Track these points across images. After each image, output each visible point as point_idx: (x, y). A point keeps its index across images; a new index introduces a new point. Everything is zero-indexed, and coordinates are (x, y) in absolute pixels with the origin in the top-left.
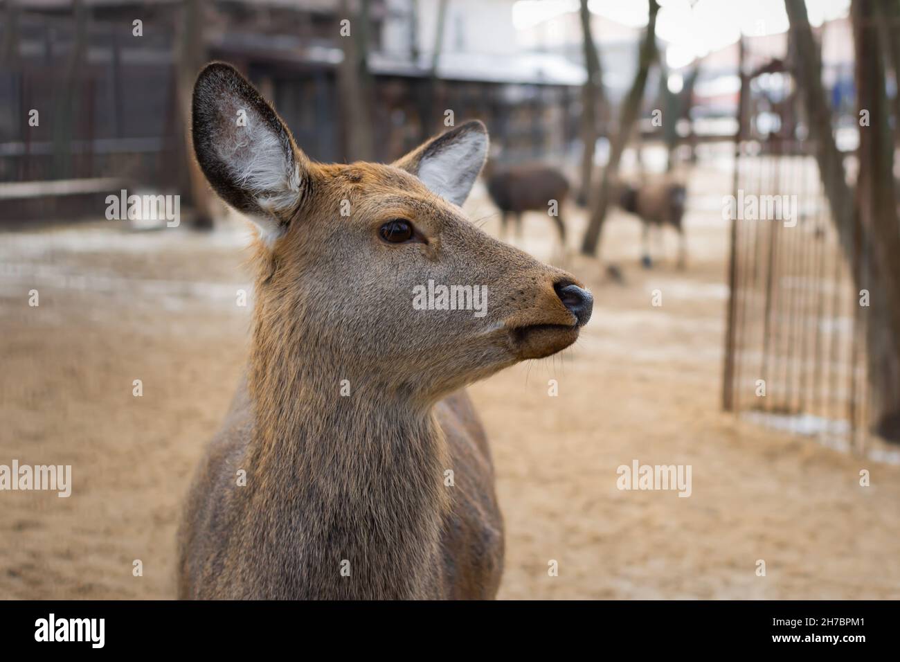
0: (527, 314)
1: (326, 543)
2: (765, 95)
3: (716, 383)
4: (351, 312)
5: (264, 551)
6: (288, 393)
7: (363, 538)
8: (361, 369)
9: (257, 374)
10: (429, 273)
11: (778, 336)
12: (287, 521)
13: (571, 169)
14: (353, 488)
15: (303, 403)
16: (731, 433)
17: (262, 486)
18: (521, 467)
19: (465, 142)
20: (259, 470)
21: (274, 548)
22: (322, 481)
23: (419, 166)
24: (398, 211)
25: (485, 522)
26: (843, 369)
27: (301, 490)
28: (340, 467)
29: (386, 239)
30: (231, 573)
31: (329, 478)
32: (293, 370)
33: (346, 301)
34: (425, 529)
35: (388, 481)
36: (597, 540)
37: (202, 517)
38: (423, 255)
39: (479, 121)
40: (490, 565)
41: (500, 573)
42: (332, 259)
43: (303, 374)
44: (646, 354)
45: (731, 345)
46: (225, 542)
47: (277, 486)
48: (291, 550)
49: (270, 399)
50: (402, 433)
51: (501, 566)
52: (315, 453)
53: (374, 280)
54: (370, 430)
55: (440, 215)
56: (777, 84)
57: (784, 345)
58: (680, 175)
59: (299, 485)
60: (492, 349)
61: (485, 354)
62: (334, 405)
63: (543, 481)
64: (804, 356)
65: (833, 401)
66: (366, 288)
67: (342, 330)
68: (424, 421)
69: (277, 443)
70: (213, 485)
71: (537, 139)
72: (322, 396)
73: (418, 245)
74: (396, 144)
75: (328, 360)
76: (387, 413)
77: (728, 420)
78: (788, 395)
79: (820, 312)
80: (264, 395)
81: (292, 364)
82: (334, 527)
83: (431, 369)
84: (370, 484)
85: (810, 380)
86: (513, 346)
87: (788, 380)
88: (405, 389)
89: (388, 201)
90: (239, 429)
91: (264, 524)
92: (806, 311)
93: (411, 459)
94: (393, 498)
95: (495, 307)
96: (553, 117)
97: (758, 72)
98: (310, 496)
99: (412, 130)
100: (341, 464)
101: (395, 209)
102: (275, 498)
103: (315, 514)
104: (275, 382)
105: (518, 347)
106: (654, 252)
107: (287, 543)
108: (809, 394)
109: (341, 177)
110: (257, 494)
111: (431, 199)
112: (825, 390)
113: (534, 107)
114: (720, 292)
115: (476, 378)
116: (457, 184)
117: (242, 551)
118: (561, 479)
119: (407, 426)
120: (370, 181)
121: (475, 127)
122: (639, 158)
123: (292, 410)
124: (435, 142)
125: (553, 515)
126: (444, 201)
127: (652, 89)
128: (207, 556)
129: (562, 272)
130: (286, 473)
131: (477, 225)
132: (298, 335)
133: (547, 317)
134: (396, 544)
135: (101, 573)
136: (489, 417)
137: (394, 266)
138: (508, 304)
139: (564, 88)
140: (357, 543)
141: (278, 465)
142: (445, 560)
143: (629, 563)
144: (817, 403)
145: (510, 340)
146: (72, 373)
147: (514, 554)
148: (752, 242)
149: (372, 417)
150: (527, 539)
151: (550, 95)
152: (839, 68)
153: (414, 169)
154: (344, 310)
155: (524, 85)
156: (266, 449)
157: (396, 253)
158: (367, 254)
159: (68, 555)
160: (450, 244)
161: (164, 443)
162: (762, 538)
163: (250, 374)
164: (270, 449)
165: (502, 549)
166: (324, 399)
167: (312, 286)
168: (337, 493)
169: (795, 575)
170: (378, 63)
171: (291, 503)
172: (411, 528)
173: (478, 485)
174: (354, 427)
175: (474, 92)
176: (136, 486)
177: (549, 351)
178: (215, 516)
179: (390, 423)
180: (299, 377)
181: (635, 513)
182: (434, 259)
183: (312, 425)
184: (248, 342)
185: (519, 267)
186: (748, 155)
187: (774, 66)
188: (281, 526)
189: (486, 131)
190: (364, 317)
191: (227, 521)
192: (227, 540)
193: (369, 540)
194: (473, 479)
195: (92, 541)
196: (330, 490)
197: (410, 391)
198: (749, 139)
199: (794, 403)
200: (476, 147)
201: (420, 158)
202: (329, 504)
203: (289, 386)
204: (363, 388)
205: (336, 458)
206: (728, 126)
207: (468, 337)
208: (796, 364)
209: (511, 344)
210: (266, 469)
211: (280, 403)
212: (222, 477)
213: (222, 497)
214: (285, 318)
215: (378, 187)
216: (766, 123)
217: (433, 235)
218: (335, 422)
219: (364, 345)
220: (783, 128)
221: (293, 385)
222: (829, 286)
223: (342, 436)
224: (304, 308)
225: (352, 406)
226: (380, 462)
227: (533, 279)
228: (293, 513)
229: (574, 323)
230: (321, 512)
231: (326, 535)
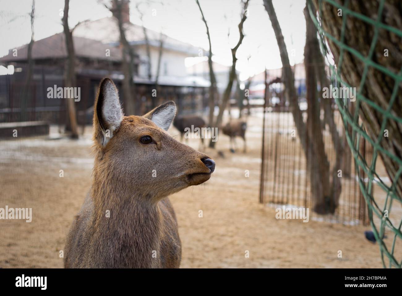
0: (192, 169)
1: (121, 251)
2: (274, 91)
3: (257, 193)
4: (130, 169)
5: (98, 254)
6: (106, 197)
7: (134, 249)
8: (133, 189)
9: (95, 191)
10: (158, 155)
11: (279, 176)
12: (106, 244)
13: (205, 118)
14: (130, 232)
15: (112, 201)
16: (262, 210)
17: (97, 231)
18: (188, 223)
19: (168, 109)
20: (96, 225)
21: (101, 253)
22: (119, 229)
23: (152, 117)
24: (146, 133)
25: (175, 243)
26: (302, 188)
27: (111, 232)
28: (125, 224)
29: (142, 143)
30: (85, 262)
31: (121, 228)
32: (108, 190)
33: (128, 165)
34: (155, 246)
35: (143, 229)
36: (215, 249)
37: (74, 242)
38: (155, 148)
39: (173, 101)
40: (177, 258)
41: (180, 261)
42: (123, 150)
43: (112, 191)
44: (231, 183)
45: (262, 180)
46: (83, 252)
47: (103, 231)
48: (108, 254)
49: (100, 200)
50: (147, 212)
51: (181, 258)
52: (116, 219)
53: (138, 157)
54: (136, 211)
55: (161, 134)
56: (278, 87)
57: (281, 180)
58: (244, 119)
59: (111, 230)
60: (180, 182)
61: (177, 184)
62: (123, 202)
63: (196, 228)
64: (288, 184)
65: (299, 199)
66: (135, 160)
67: (126, 175)
68: (155, 208)
69: (103, 216)
70: (78, 231)
71: (193, 106)
72: (119, 199)
73: (153, 145)
74: (143, 109)
75: (121, 186)
76: (142, 205)
77: (261, 206)
78: (283, 197)
79: (294, 168)
80: (98, 198)
81: (108, 188)
82: (123, 246)
83: (158, 189)
84: (136, 230)
85: (291, 192)
86: (187, 181)
87: (283, 192)
88: (148, 196)
89: (143, 129)
90: (87, 210)
91: (98, 245)
92: (289, 167)
93: (150, 222)
94: (144, 235)
95: (181, 167)
96: (199, 98)
97: (272, 83)
98: (114, 235)
99: (149, 103)
100: (126, 223)
101: (145, 132)
102: (102, 235)
103: (116, 241)
104: (102, 193)
105: (189, 181)
106: (234, 147)
107: (106, 251)
108: (290, 197)
109: (126, 120)
110: (95, 234)
111: (158, 129)
112: (296, 196)
113: (192, 95)
114: (259, 161)
115: (174, 192)
116: (165, 123)
117: (89, 254)
118: (202, 227)
119: (149, 210)
120: (136, 122)
121: (172, 103)
122: (230, 113)
123: (108, 204)
124: (157, 109)
125: (199, 240)
126: (162, 129)
127: (234, 89)
128: (76, 256)
129: (204, 154)
130: (106, 226)
131: (174, 138)
132: (110, 177)
133: (200, 170)
134: (145, 252)
135: (38, 262)
136: (176, 206)
137: (145, 152)
138: (185, 166)
139: (203, 88)
140: (131, 251)
141: (103, 223)
142: (161, 256)
143: (227, 257)
144: (293, 200)
145: (186, 179)
146: (28, 190)
147: (185, 254)
148: (270, 143)
149: (137, 206)
150: (190, 249)
151: (197, 91)
152: (300, 81)
153: (150, 117)
154: (127, 168)
155: (189, 87)
156: (98, 218)
157: (145, 148)
158: (135, 148)
159: (26, 255)
160: (165, 144)
161: (61, 215)
162: (274, 248)
163: (92, 191)
164: (100, 218)
165: (181, 252)
166: (120, 200)
167: (115, 160)
168: (124, 233)
169: (286, 261)
170: (137, 80)
171: (108, 237)
172: (151, 246)
173: (172, 230)
174: (130, 210)
175: (171, 90)
176: (51, 231)
177: (200, 182)
178: (79, 242)
179: (143, 209)
180: (111, 192)
181: (229, 240)
182: (159, 149)
183: (115, 209)
184: (92, 179)
185: (189, 153)
186: (268, 112)
187: (277, 80)
188: (104, 245)
189: (175, 105)
190: (134, 170)
191: (84, 244)
192: (84, 250)
193: (136, 250)
194: (170, 227)
195: (35, 250)
196: (122, 232)
197: (150, 197)
198: (269, 106)
199: (285, 200)
200: (172, 110)
201: (152, 114)
202: (121, 238)
203: (107, 196)
204: (134, 196)
205: (124, 221)
206: (261, 102)
207: (171, 177)
208: (286, 186)
209: (187, 180)
210: (99, 225)
211: (104, 201)
212: (81, 228)
213: (82, 235)
214: (105, 170)
215: (139, 124)
216: (275, 100)
217: (159, 141)
218: (124, 208)
219: (134, 180)
220: (280, 103)
221: (108, 195)
222: (297, 159)
223: (126, 213)
224: (113, 167)
225: (130, 202)
226: (139, 222)
227: (194, 157)
228: (108, 241)
229: (209, 172)
230: (119, 240)
231: (120, 248)
